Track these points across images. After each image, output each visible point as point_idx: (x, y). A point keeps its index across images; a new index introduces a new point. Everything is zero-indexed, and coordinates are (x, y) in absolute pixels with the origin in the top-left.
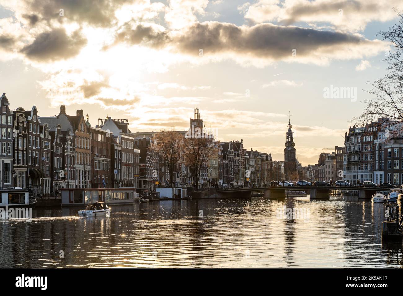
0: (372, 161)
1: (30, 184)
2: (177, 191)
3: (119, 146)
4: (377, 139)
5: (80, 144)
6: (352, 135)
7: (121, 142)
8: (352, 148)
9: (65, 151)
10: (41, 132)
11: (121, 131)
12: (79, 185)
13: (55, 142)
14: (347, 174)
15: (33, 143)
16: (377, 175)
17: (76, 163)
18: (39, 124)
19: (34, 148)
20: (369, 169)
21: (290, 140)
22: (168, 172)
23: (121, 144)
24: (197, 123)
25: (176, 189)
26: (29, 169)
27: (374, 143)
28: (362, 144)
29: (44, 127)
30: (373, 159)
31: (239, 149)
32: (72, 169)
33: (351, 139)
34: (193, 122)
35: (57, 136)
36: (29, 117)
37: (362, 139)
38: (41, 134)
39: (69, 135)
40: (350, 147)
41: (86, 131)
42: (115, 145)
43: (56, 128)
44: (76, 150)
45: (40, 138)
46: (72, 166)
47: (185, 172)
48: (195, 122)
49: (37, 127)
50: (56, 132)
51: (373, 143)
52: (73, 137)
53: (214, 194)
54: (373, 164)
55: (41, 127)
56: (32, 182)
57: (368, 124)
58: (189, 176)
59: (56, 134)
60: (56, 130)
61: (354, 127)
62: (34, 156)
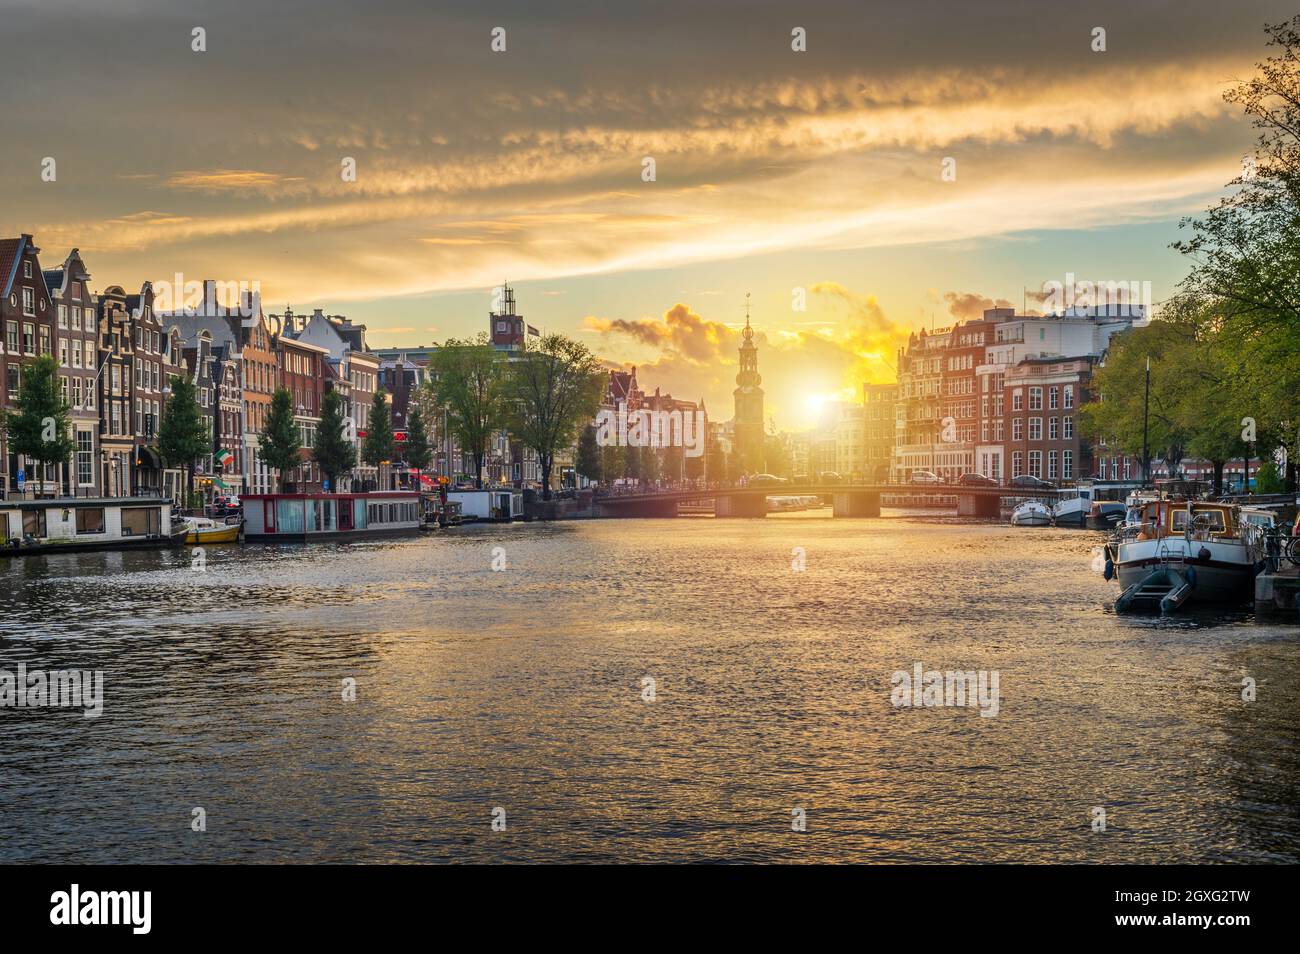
0: (970, 421)
1: (140, 485)
2: (499, 498)
3: (345, 386)
4: (983, 363)
5: (254, 382)
6: (919, 353)
7: (349, 377)
8: (917, 387)
9: (221, 398)
10: (163, 350)
11: (348, 345)
12: (253, 486)
13: (196, 377)
14: (905, 454)
15: (145, 380)
16: (985, 456)
17: (246, 430)
18: (159, 328)
19: (148, 391)
20: (963, 442)
21: (749, 368)
22: (457, 453)
23: (349, 380)
24: (509, 326)
25: (497, 495)
26: (137, 446)
27: (977, 374)
28: (945, 376)
29: (172, 337)
30: (974, 414)
31: (627, 392)
32: (237, 446)
33: (915, 364)
34: (499, 323)
35: (203, 359)
36: (135, 310)
37: (945, 365)
38: (164, 355)
39: (228, 358)
40: (913, 384)
41: (267, 346)
42: (334, 382)
43: (199, 341)
44: (245, 396)
45: (162, 366)
46: (236, 437)
47: (499, 453)
48: (504, 323)
49: (154, 336)
50: (199, 350)
51: (975, 373)
52: (239, 361)
53: (590, 508)
54: (974, 427)
55: (164, 337)
56: (145, 481)
57: (961, 325)
58: (507, 462)
59: (199, 355)
60: (199, 345)
61: (923, 334)
62: (148, 412)
